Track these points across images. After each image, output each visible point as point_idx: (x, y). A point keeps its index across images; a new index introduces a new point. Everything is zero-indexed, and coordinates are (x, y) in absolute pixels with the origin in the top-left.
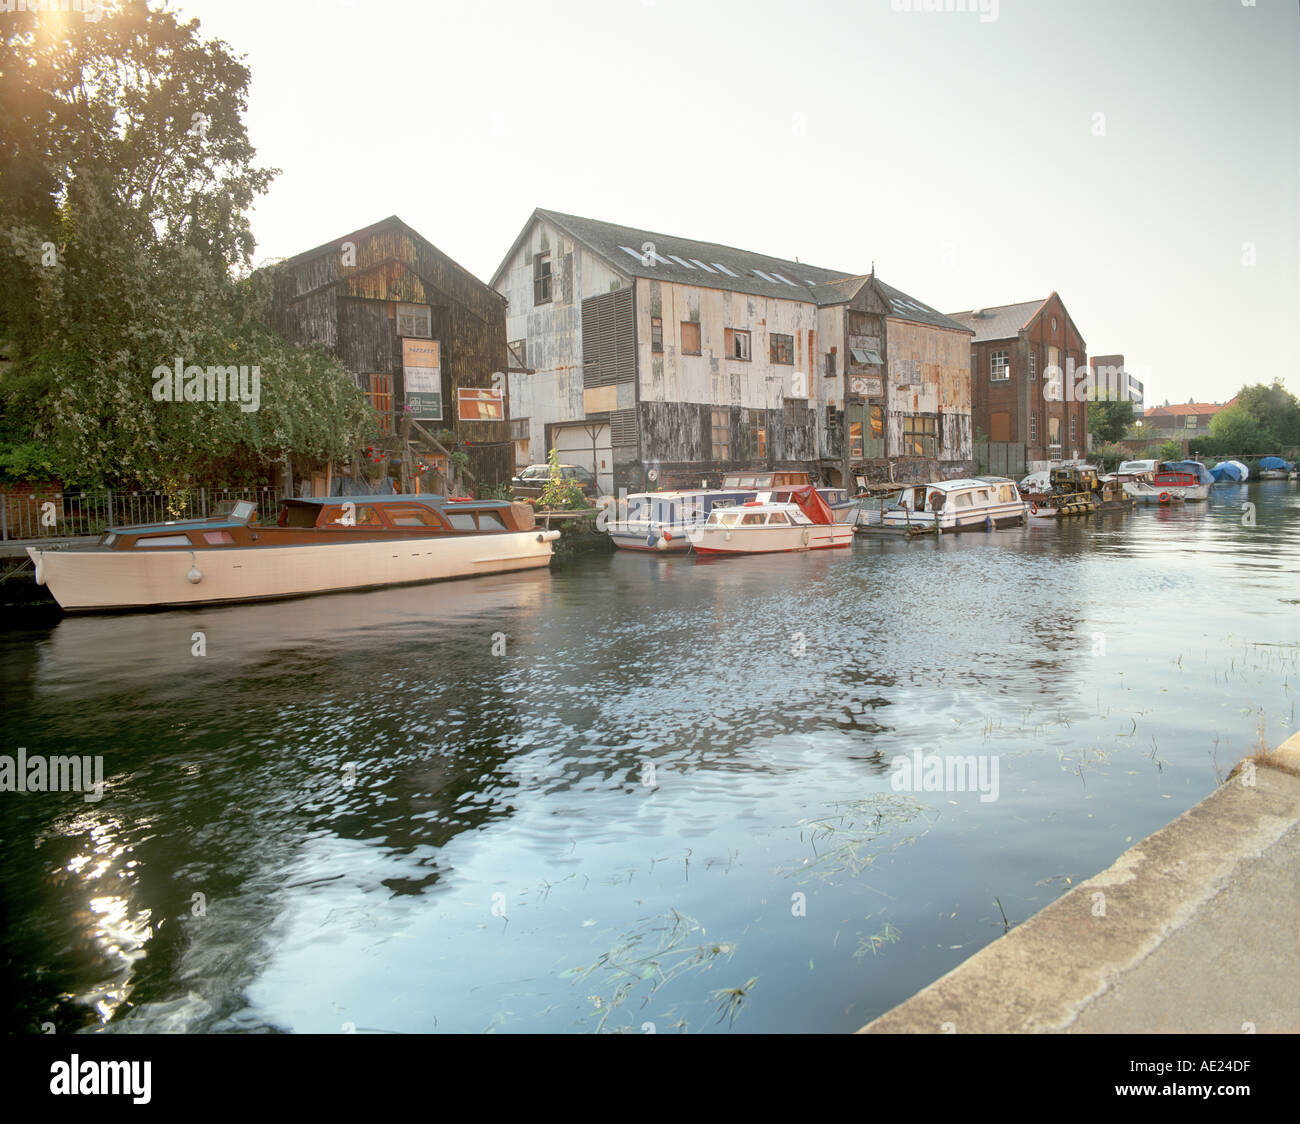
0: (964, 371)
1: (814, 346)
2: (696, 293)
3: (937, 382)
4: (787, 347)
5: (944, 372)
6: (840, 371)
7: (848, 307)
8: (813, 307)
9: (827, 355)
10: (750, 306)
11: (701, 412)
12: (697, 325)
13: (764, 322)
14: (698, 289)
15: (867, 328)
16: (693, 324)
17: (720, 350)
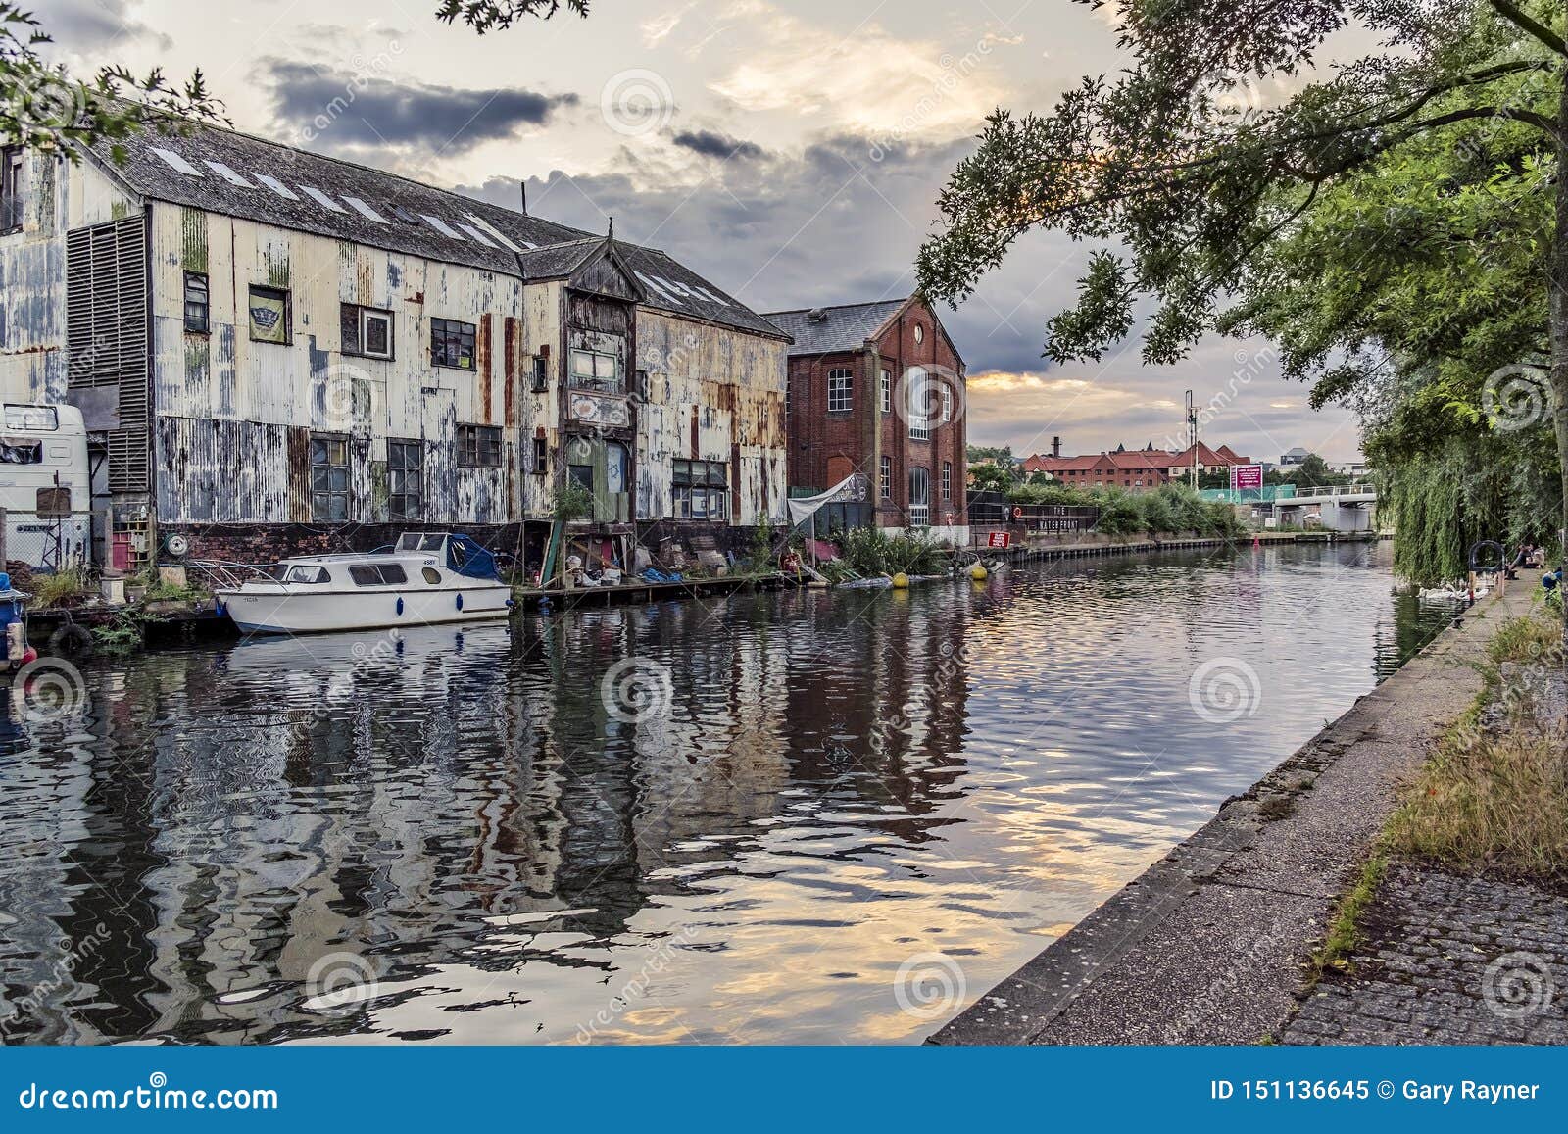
0: (775, 394)
1: (515, 343)
2: (282, 243)
3: (731, 408)
4: (465, 341)
5: (742, 395)
6: (553, 385)
7: (567, 284)
8: (515, 281)
9: (535, 358)
10: (393, 272)
11: (289, 440)
12: (283, 295)
13: (420, 298)
14: (286, 233)
15: (603, 318)
16: (275, 291)
17: (330, 338)
